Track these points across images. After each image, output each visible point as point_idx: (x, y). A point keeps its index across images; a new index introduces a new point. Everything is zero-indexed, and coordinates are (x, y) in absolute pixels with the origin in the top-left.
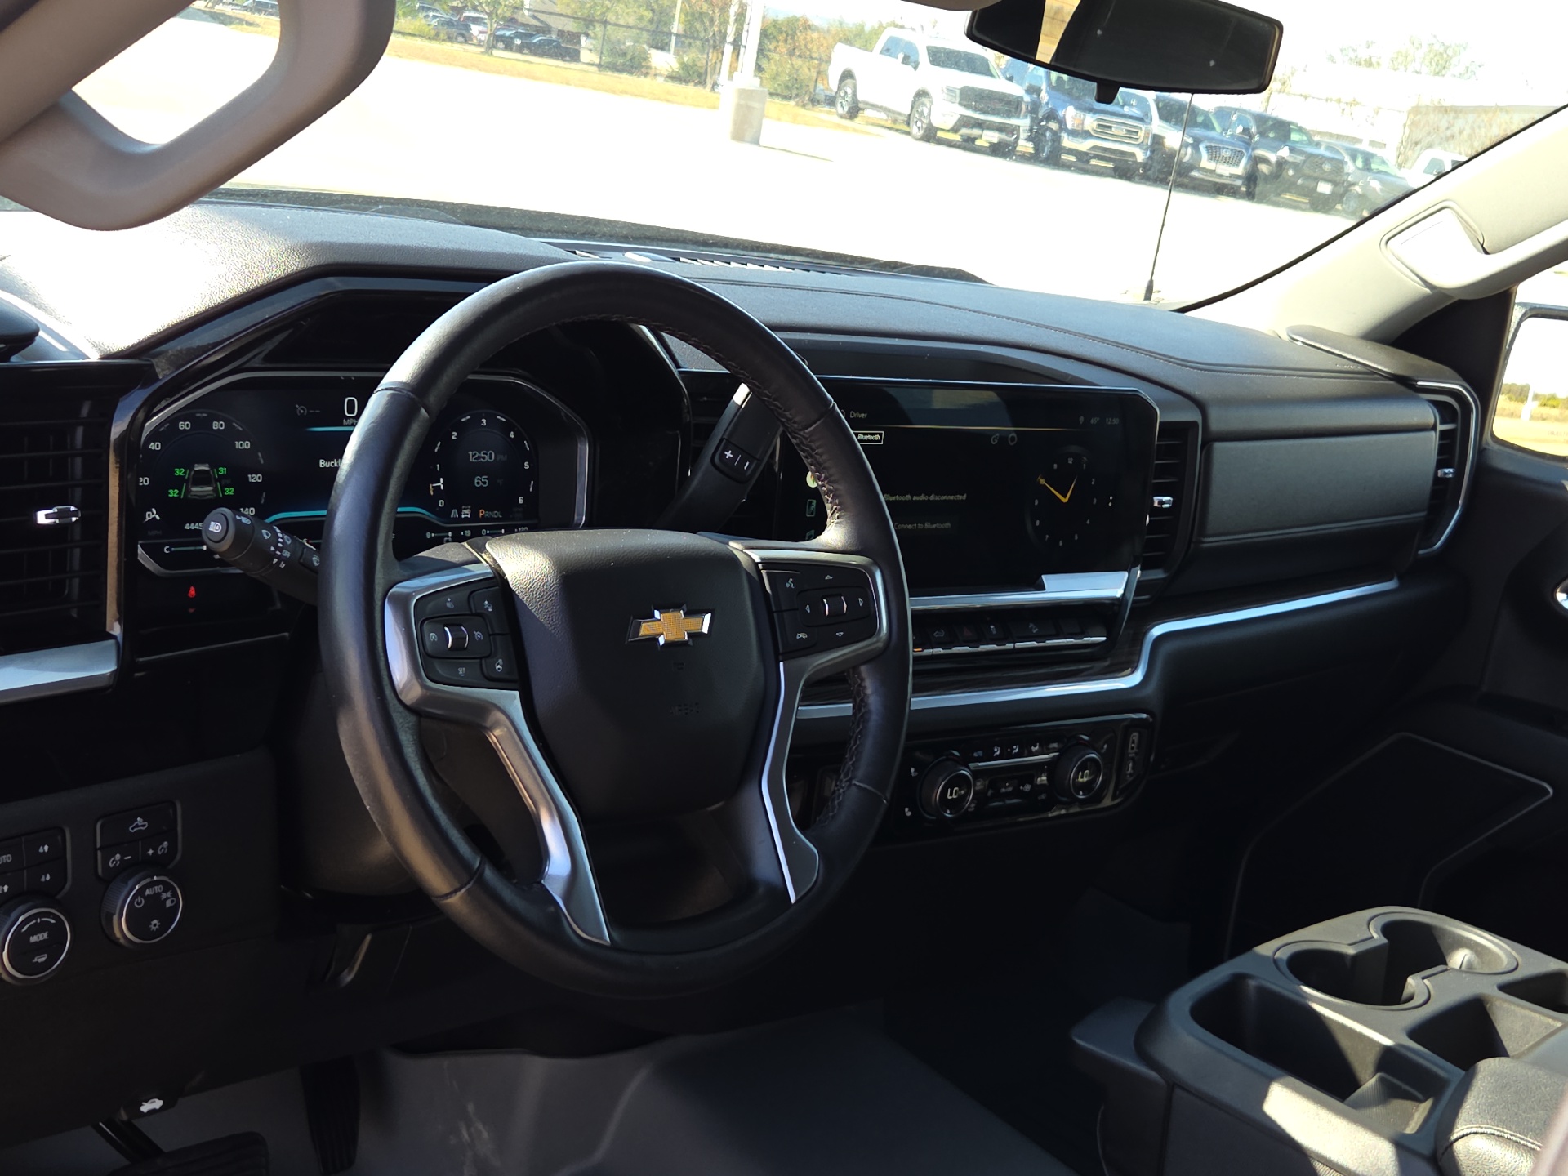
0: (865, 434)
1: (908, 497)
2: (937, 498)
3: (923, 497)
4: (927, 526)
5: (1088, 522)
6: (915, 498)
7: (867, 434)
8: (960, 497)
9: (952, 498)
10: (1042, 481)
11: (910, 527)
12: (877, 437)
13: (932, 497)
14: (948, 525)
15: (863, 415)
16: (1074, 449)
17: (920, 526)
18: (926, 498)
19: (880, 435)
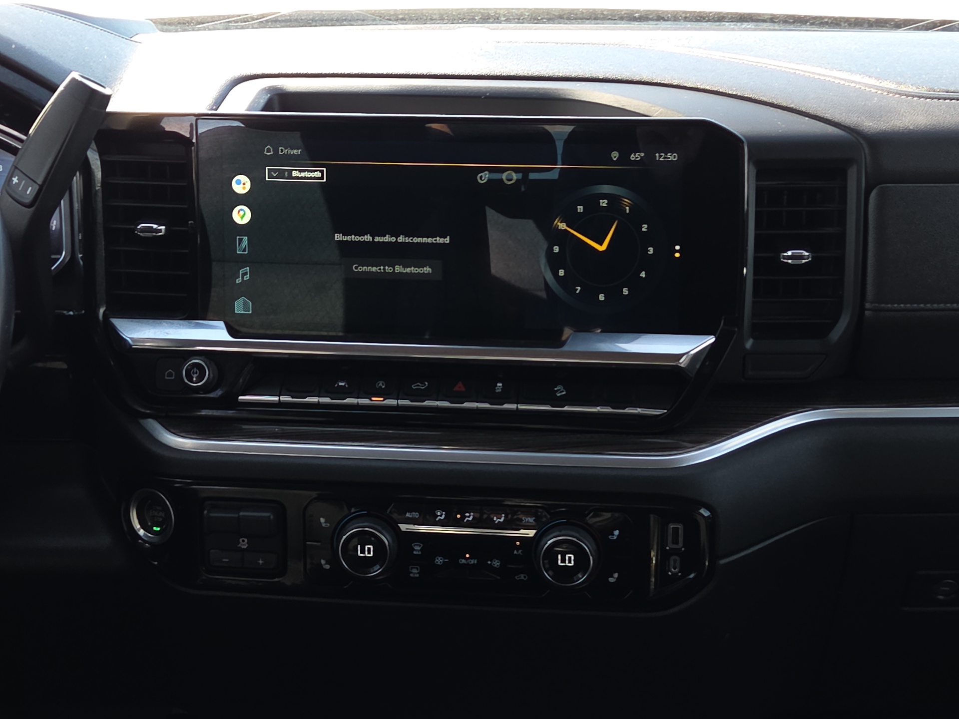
0: (300, 171)
1: (368, 238)
2: (408, 240)
3: (387, 239)
4: (398, 269)
5: (643, 275)
6: (377, 239)
7: (304, 171)
8: (440, 240)
9: (430, 240)
10: (563, 226)
11: (374, 269)
12: (318, 174)
13: (401, 239)
14: (427, 270)
15: (295, 152)
16: (607, 189)
17: (389, 269)
18: (393, 239)
19: (322, 172)
